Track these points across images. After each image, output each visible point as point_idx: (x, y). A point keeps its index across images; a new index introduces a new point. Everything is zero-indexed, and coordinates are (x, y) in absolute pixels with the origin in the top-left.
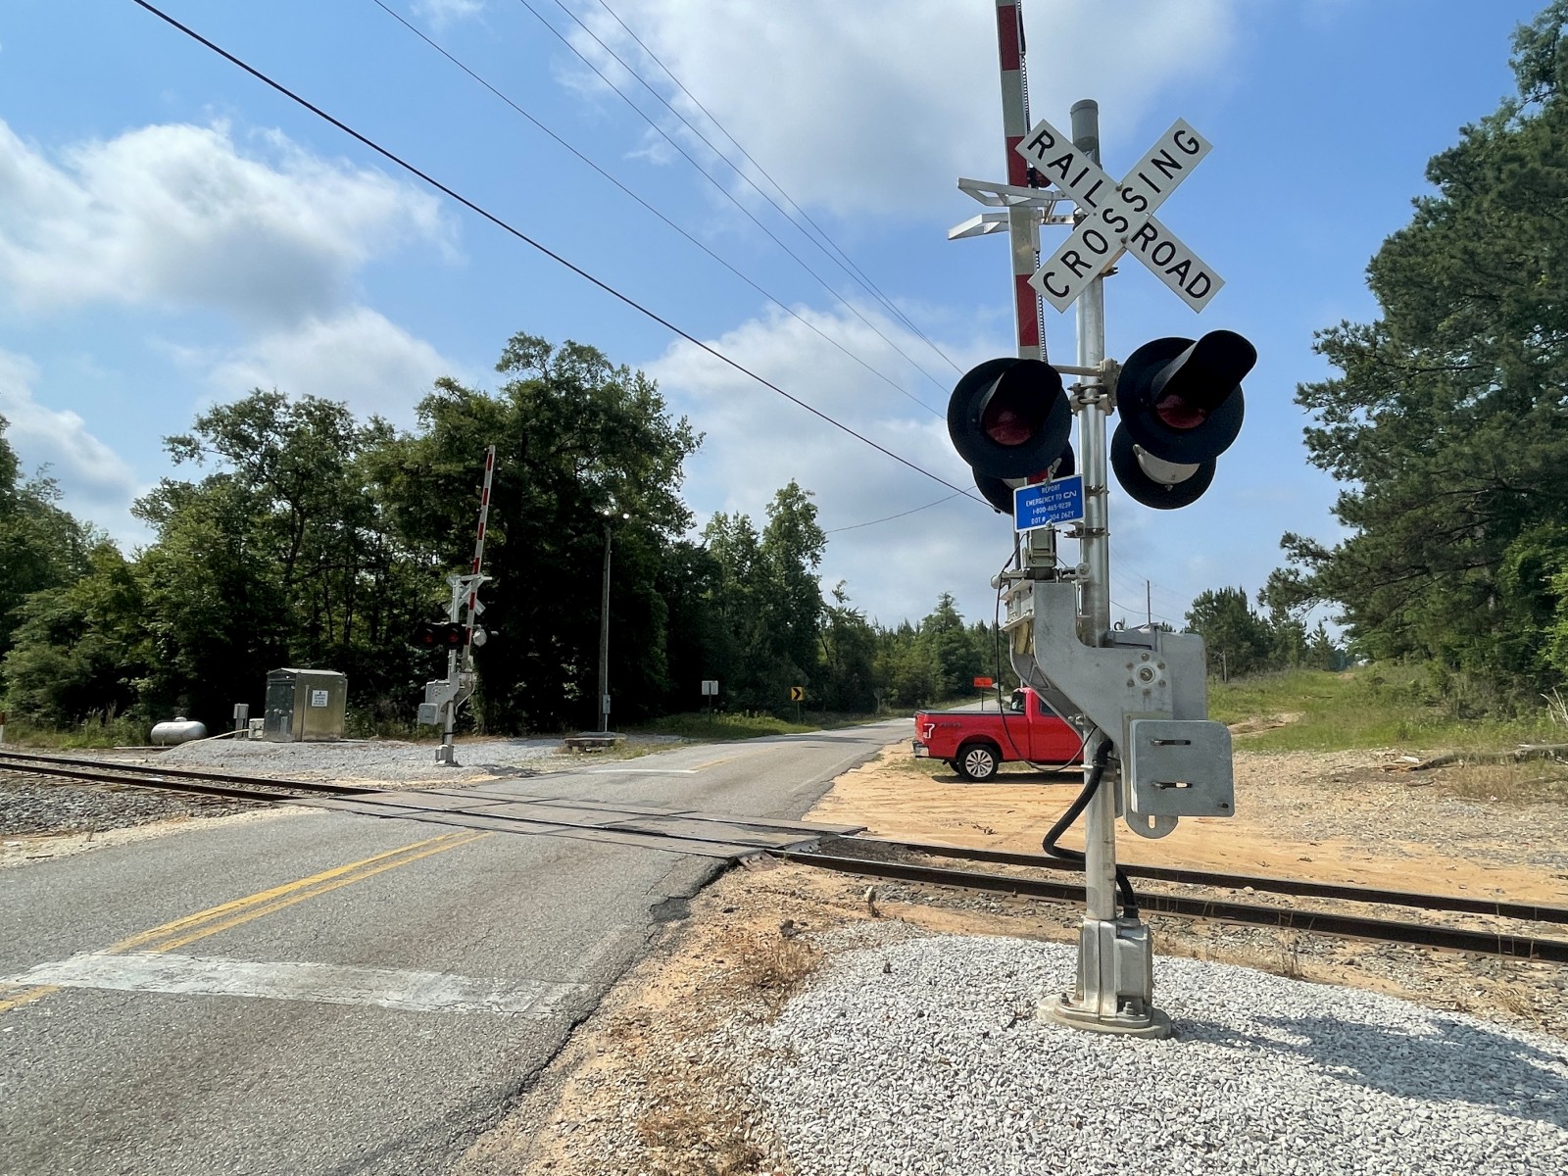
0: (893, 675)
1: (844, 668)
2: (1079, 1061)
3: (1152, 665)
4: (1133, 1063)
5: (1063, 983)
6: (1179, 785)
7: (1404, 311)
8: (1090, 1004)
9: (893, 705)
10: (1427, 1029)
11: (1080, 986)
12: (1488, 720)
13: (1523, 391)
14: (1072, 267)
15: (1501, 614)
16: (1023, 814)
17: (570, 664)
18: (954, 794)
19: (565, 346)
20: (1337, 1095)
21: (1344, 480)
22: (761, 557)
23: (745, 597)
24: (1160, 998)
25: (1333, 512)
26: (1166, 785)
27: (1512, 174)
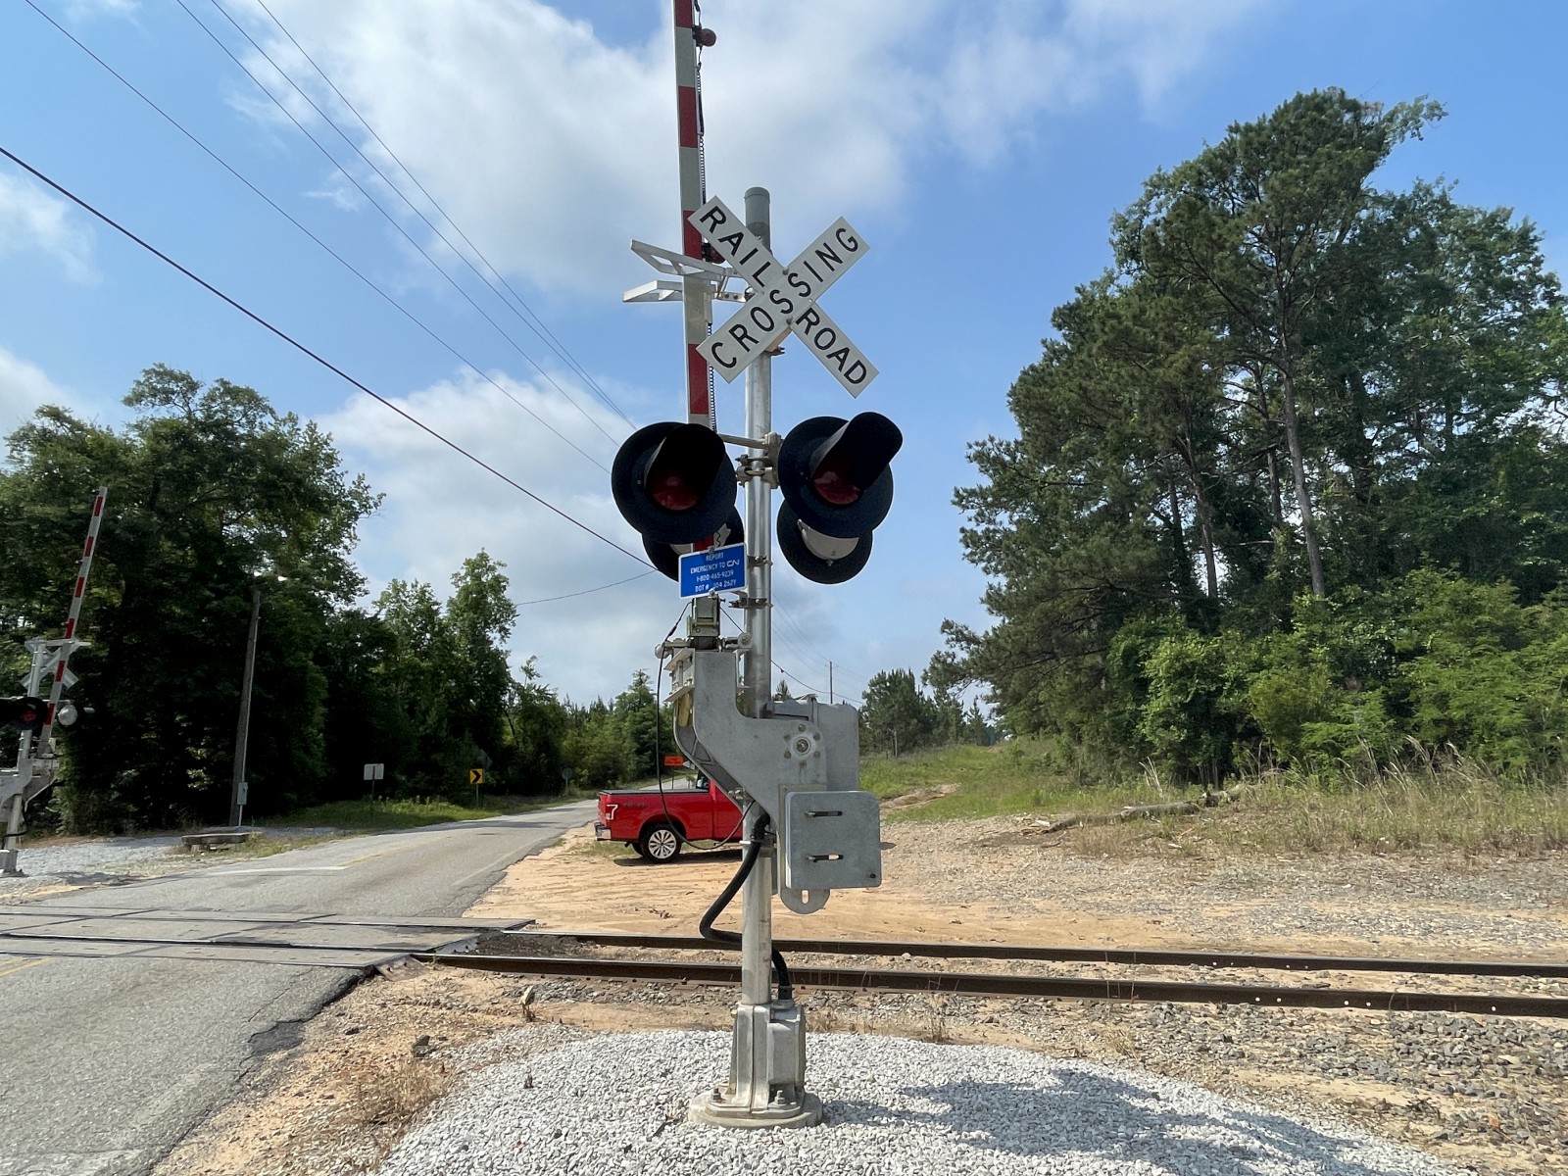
0: (584, 755)
1: (531, 748)
2: (724, 1165)
3: (809, 736)
4: (780, 1158)
5: (719, 1077)
6: (831, 857)
7: (1036, 432)
8: (742, 1098)
9: (583, 787)
10: (1050, 1081)
11: (733, 1080)
12: (1101, 787)
13: (1123, 507)
14: (740, 340)
15: (1111, 693)
16: (703, 894)
17: (198, 747)
18: (635, 877)
19: (216, 385)
20: (969, 1163)
21: (991, 575)
22: (443, 628)
23: (422, 672)
24: (815, 1081)
25: (983, 601)
26: (818, 858)
27: (1113, 328)
